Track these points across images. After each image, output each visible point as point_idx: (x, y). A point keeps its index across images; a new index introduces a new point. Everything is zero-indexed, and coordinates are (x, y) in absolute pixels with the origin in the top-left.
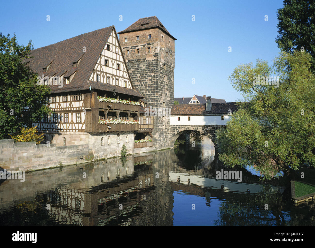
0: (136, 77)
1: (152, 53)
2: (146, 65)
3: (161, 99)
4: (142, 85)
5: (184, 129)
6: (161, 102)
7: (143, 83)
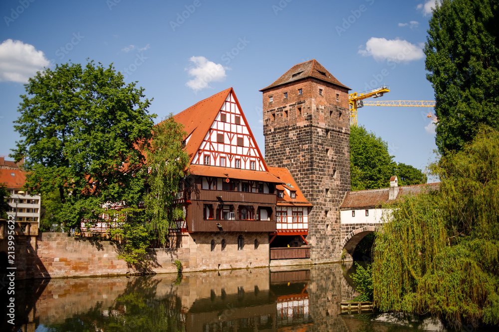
0: (285, 152)
1: (305, 115)
2: (296, 133)
3: (320, 184)
4: (293, 164)
5: (360, 230)
6: (321, 189)
7: (294, 161)
